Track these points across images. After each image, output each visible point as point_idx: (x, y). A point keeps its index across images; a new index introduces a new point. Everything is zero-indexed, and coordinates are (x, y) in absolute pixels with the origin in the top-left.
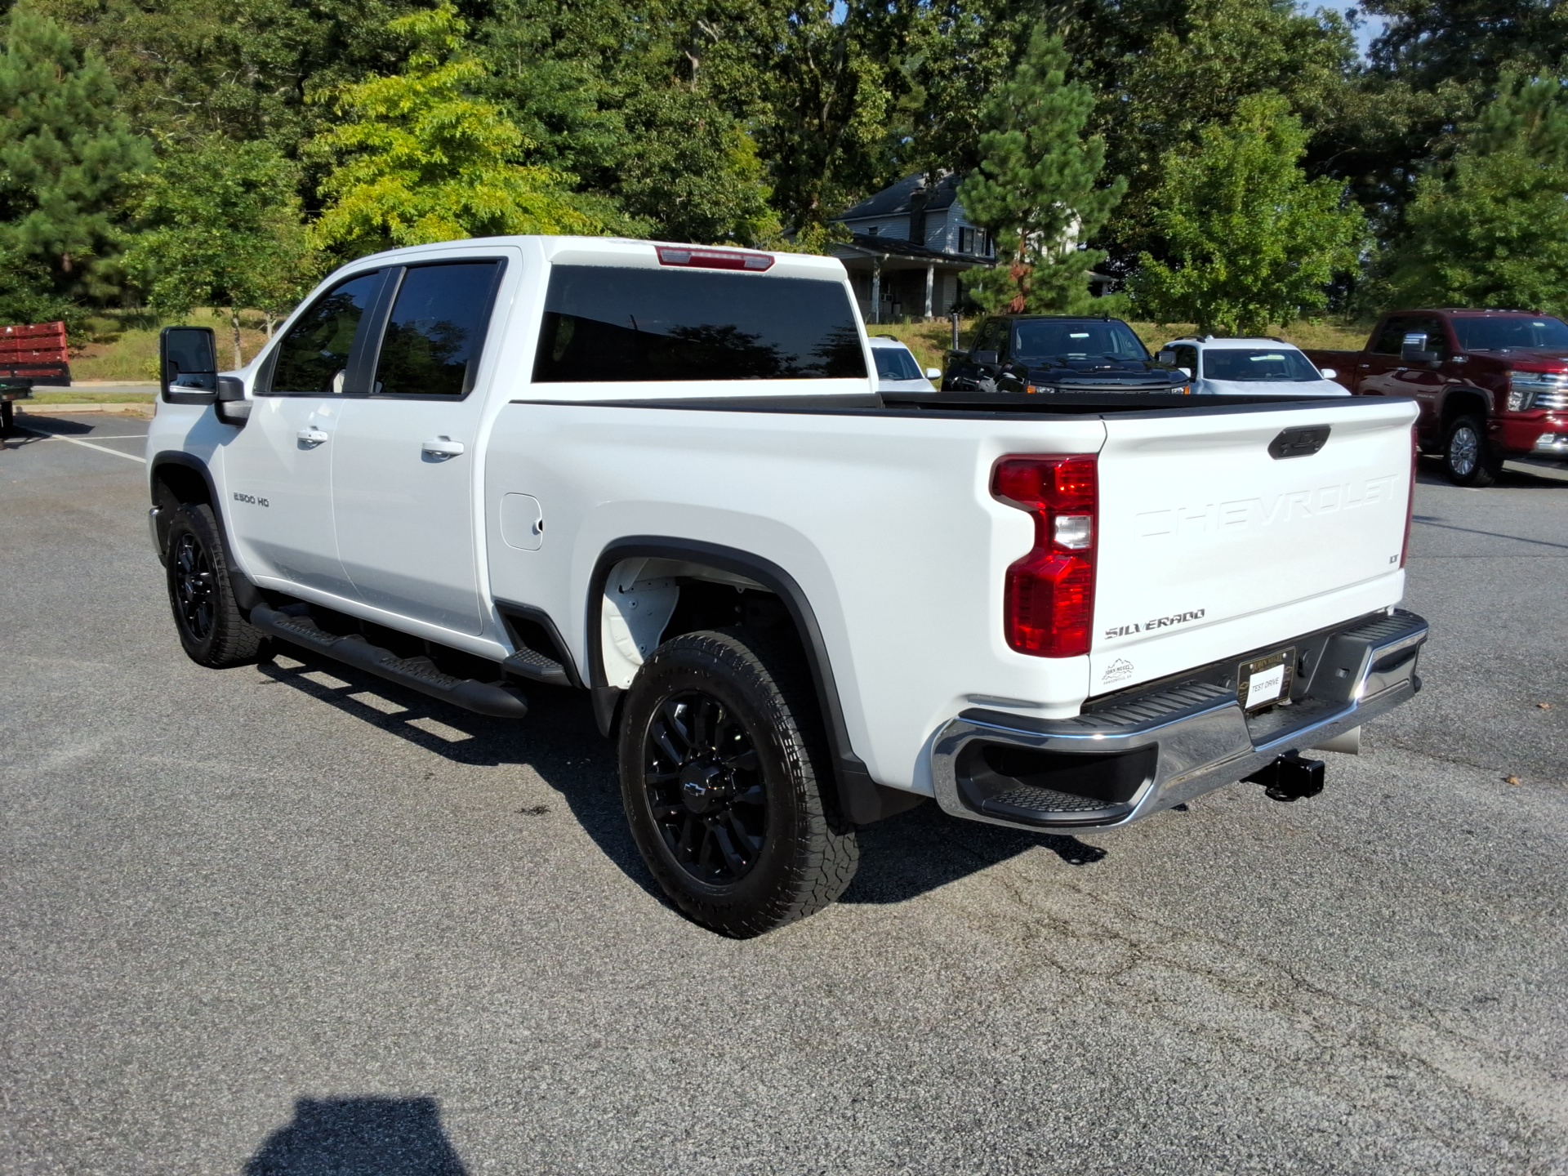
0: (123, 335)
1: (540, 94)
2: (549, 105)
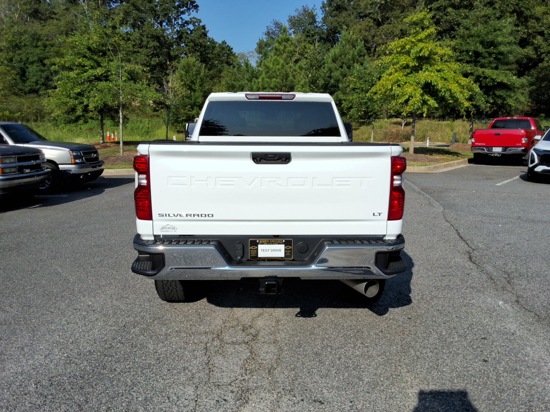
0: (361, 128)
1: (482, 35)
2: (486, 38)
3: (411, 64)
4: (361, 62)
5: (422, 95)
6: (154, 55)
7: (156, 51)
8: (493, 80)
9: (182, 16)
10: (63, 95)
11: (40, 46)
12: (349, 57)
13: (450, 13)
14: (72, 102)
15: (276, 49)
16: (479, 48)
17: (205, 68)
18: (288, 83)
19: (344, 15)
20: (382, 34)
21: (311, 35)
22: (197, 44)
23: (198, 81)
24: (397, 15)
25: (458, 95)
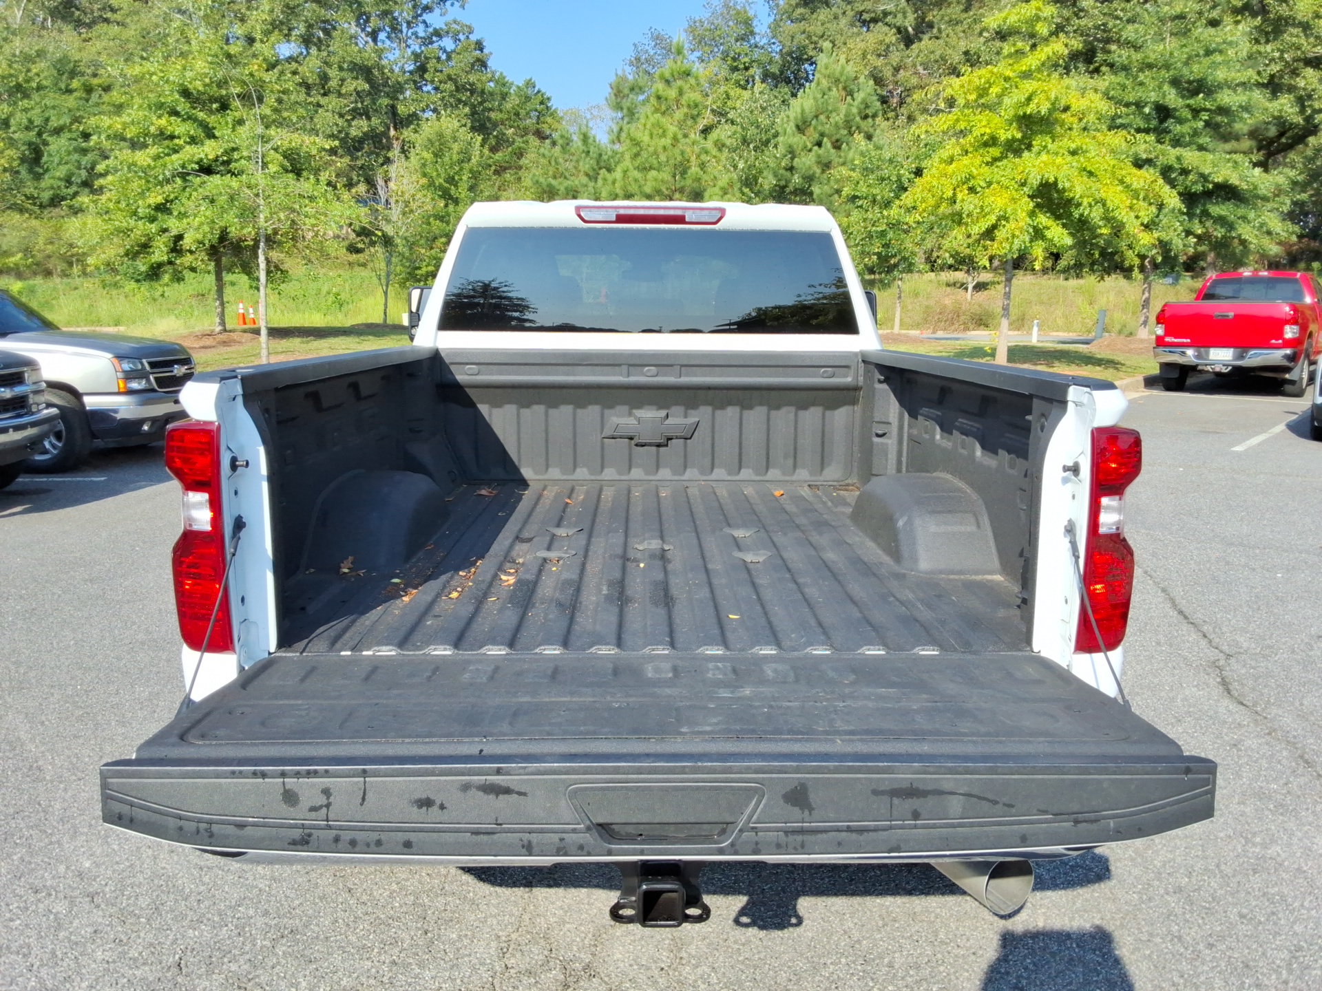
1: (1176, 63)
2: (1185, 71)
3: (1003, 136)
4: (866, 133)
5: (1032, 214)
6: (356, 113)
7: (362, 103)
8: (1204, 178)
9: (425, 17)
10: (120, 209)
11: (76, 90)
12: (837, 118)
13: (1087, 12)
14: (142, 229)
15: (659, 98)
16: (1168, 97)
17: (482, 146)
18: (689, 182)
19: (822, 17)
20: (918, 64)
21: (742, 66)
22: (463, 87)
23: (465, 178)
24: (954, 17)
25: (1124, 215)
